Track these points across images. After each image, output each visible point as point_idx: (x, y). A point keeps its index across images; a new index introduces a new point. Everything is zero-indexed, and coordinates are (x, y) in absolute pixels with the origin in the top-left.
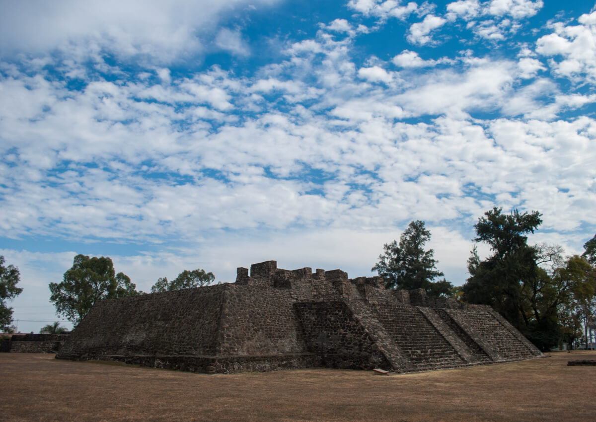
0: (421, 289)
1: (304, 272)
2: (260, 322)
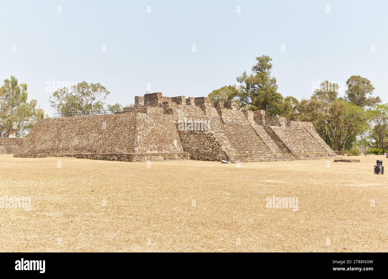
0: (261, 110)
1: (180, 99)
2: (157, 134)
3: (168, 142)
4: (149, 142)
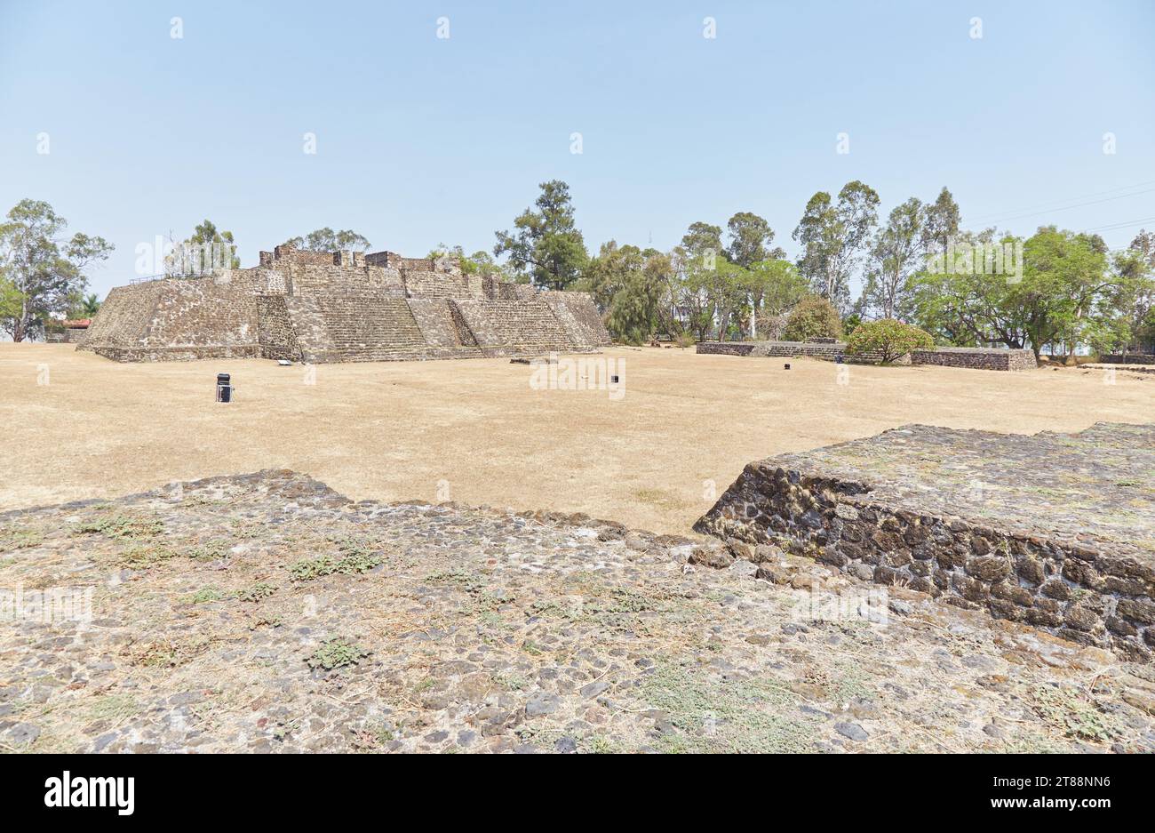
2: (202, 315)
3: (227, 328)
4: (178, 328)
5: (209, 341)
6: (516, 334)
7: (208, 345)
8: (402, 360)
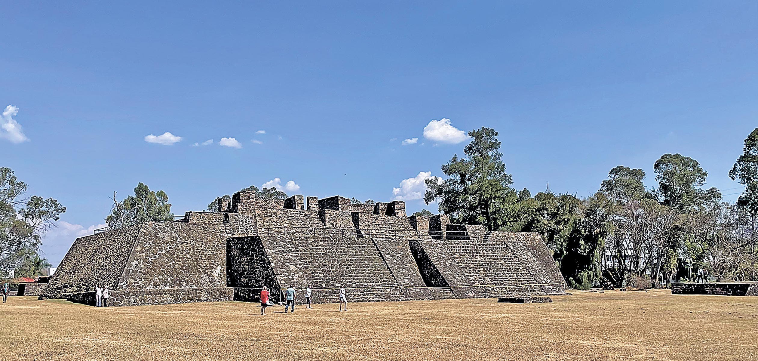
1: (294, 201)
2: (178, 257)
3: (201, 270)
4: (155, 271)
5: (184, 284)
6: (482, 274)
7: (183, 288)
8: (379, 301)
